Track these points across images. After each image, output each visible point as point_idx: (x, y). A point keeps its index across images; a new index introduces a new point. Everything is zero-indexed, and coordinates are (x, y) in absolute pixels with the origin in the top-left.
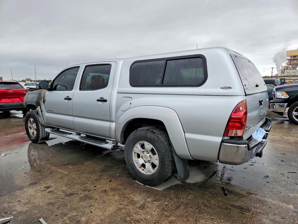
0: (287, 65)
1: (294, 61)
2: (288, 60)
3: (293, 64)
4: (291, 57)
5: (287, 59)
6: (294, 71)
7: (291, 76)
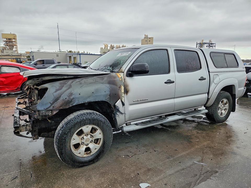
0: (4, 46)
1: (10, 43)
2: (5, 41)
3: (9, 45)
4: (6, 39)
5: (3, 40)
6: (11, 51)
7: (12, 56)
